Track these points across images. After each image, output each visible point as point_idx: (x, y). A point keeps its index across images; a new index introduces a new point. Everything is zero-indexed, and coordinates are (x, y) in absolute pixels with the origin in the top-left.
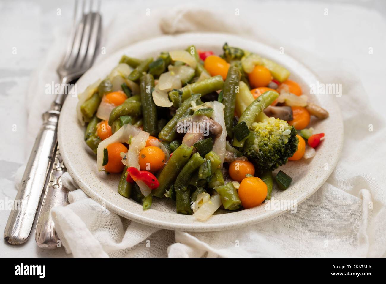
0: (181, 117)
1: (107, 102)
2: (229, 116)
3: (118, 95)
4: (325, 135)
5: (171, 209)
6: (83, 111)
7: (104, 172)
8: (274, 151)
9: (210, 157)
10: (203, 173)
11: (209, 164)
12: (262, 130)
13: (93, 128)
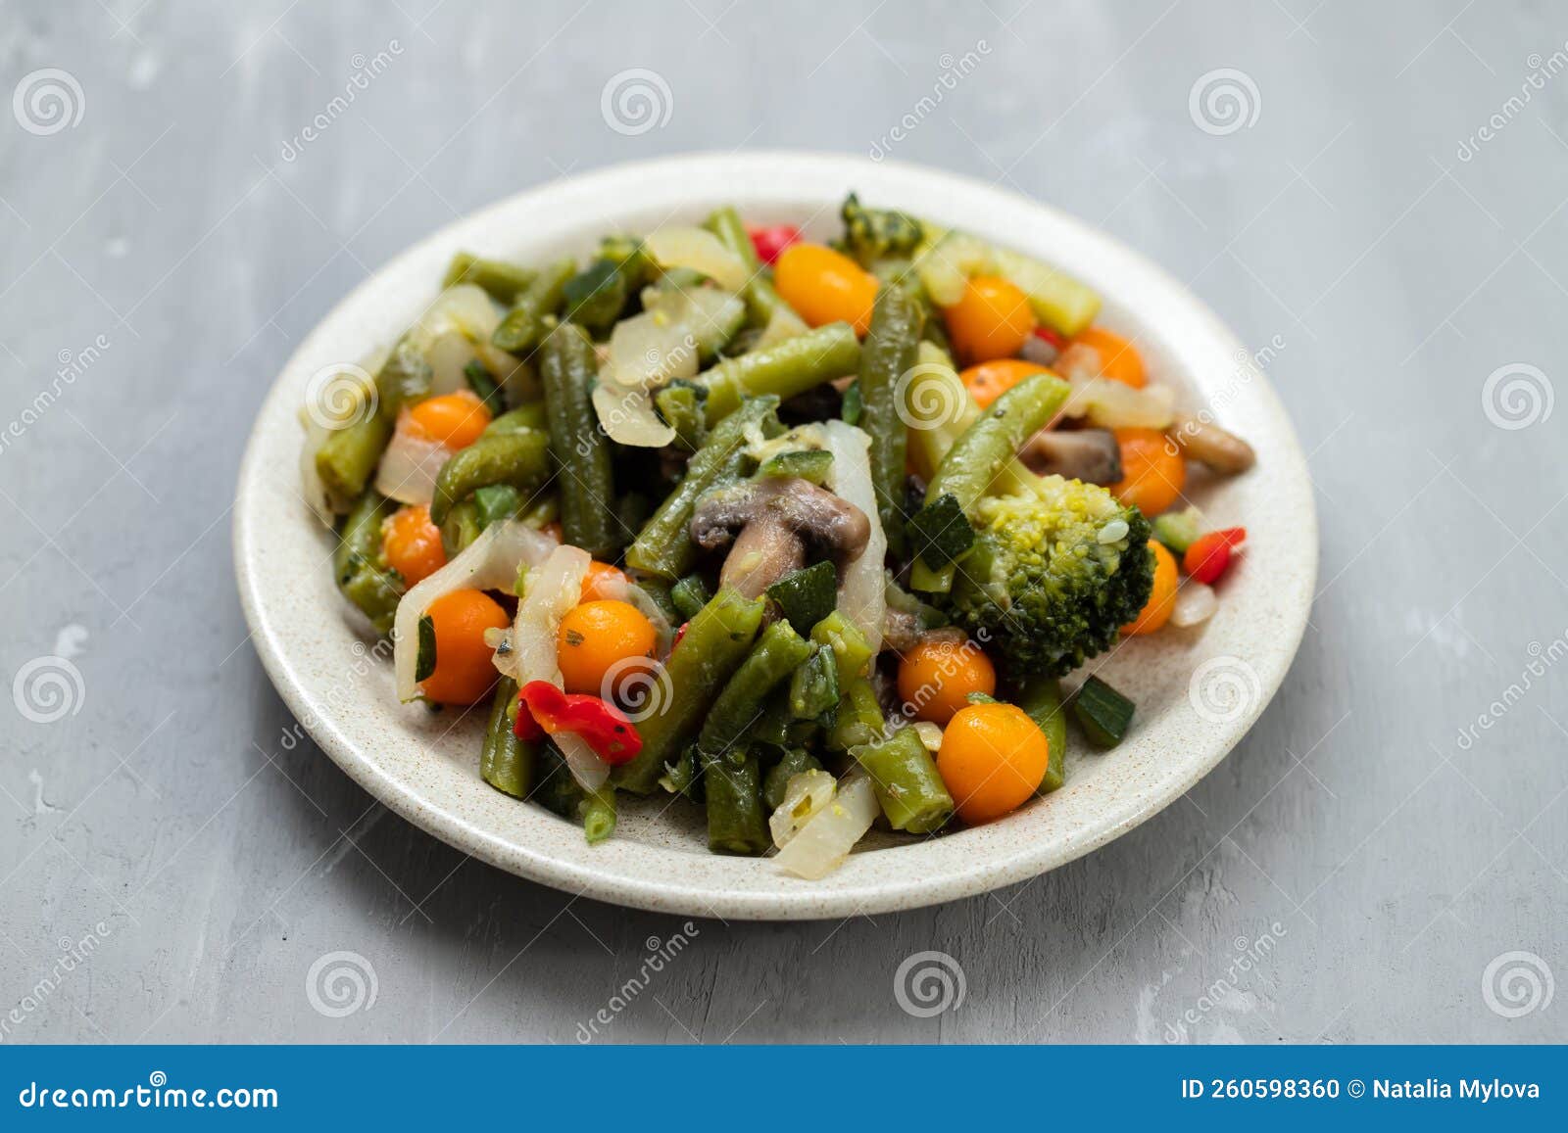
0: (710, 485)
1: (413, 432)
2: (889, 474)
3: (459, 408)
4: (1249, 534)
5: (687, 838)
6: (326, 470)
7: (420, 704)
8: (1066, 603)
9: (831, 634)
10: (808, 696)
11: (829, 661)
12: (1018, 527)
13: (369, 538)
